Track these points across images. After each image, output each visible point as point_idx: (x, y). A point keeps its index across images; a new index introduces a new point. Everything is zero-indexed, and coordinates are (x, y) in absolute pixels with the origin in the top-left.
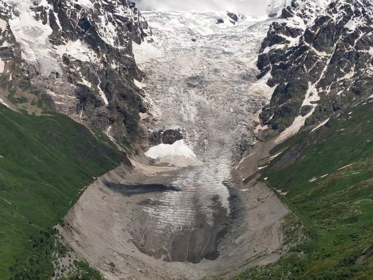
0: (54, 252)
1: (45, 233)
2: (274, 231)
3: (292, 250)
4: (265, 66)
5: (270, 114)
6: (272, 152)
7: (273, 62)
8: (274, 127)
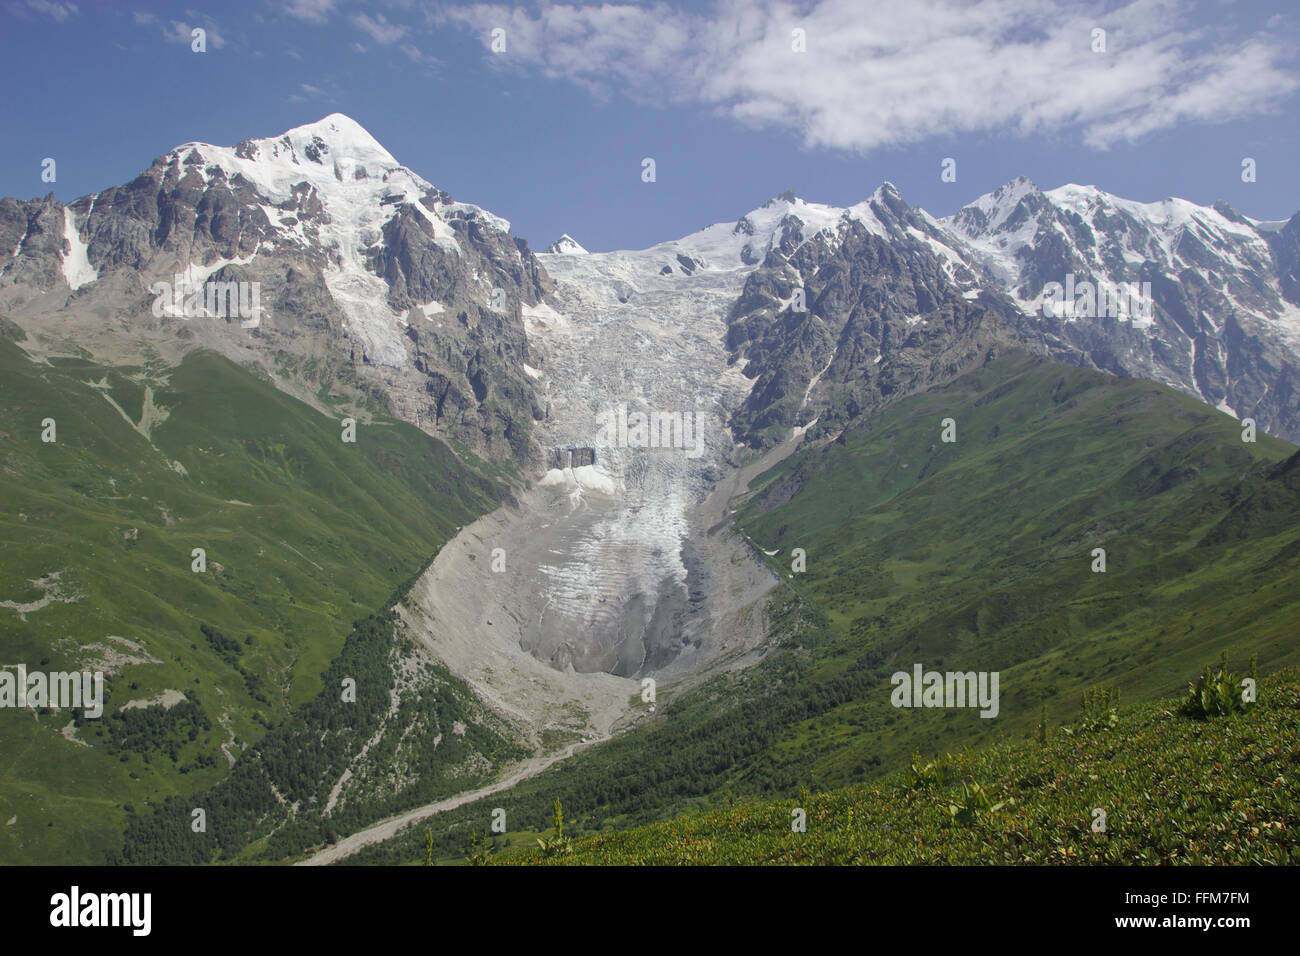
0: (393, 649)
1: (378, 618)
2: (755, 615)
3: (784, 646)
4: (740, 343)
5: (749, 422)
6: (752, 485)
7: (753, 337)
8: (756, 444)
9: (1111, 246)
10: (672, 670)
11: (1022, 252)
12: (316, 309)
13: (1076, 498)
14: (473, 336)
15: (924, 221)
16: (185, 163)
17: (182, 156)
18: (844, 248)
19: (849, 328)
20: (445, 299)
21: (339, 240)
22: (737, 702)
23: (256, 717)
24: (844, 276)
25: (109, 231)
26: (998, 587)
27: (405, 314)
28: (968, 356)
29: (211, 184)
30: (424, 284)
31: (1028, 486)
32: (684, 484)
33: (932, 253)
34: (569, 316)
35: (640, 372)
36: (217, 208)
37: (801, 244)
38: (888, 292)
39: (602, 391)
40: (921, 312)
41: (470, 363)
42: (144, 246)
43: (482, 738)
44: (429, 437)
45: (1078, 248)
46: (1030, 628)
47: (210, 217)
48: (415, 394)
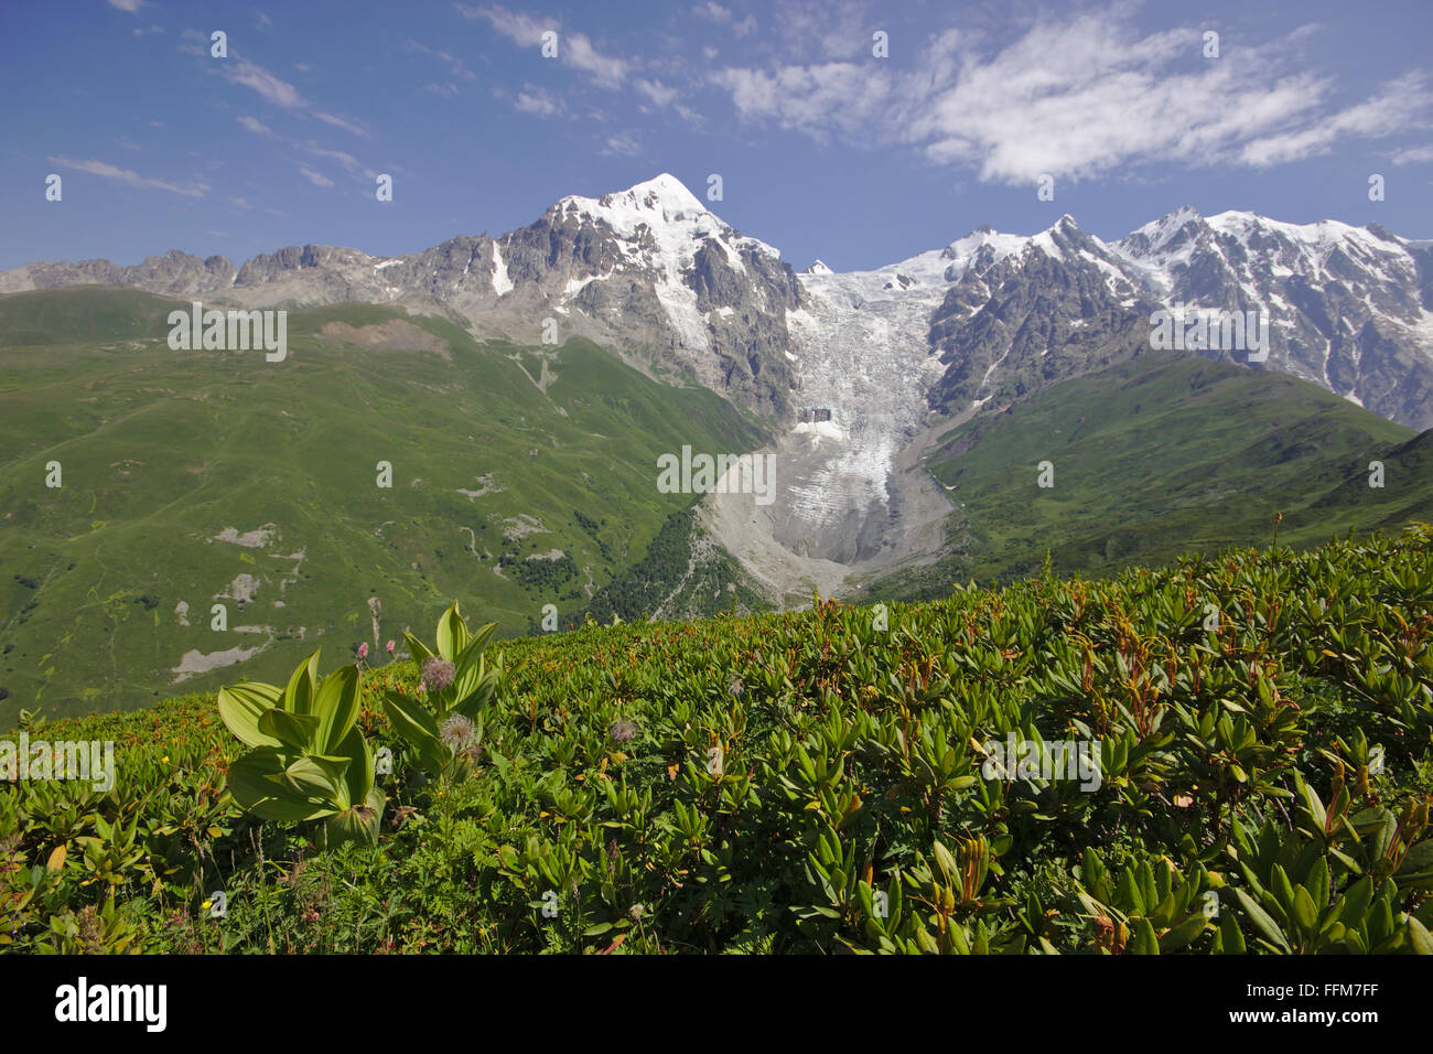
0: (692, 534)
1: (683, 514)
2: (935, 529)
4: (939, 338)
5: (941, 396)
6: (939, 440)
7: (948, 335)
8: (945, 411)
9: (1263, 262)
10: (874, 562)
11: (1178, 269)
12: (649, 310)
13: (1202, 462)
14: (752, 331)
15: (1094, 245)
16: (567, 210)
17: (565, 206)
18: (1026, 269)
19: (1024, 327)
20: (734, 304)
21: (665, 263)
22: (918, 588)
23: (606, 570)
24: (1023, 290)
25: (520, 256)
26: (1125, 525)
27: (708, 315)
28: (1120, 351)
29: (583, 225)
30: (720, 294)
31: (1160, 451)
32: (891, 437)
33: (1099, 271)
34: (818, 318)
35: (865, 358)
36: (587, 241)
37: (992, 265)
38: (1058, 301)
39: (837, 371)
40: (1084, 317)
41: (749, 349)
42: (542, 266)
43: (746, 596)
44: (721, 399)
45: (1231, 264)
46: (1150, 557)
47: (583, 248)
48: (712, 369)
